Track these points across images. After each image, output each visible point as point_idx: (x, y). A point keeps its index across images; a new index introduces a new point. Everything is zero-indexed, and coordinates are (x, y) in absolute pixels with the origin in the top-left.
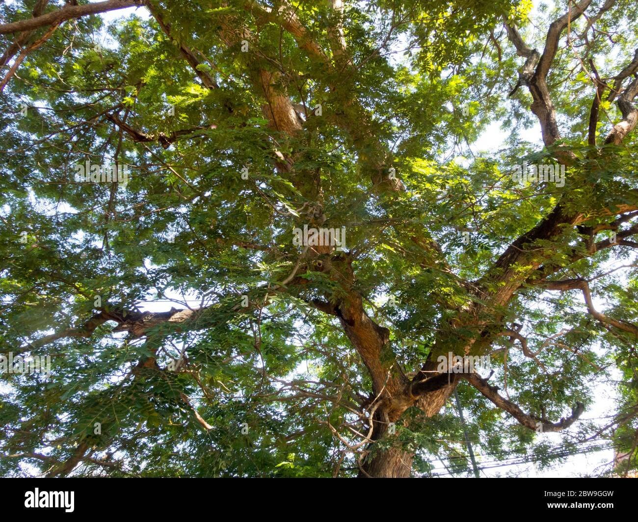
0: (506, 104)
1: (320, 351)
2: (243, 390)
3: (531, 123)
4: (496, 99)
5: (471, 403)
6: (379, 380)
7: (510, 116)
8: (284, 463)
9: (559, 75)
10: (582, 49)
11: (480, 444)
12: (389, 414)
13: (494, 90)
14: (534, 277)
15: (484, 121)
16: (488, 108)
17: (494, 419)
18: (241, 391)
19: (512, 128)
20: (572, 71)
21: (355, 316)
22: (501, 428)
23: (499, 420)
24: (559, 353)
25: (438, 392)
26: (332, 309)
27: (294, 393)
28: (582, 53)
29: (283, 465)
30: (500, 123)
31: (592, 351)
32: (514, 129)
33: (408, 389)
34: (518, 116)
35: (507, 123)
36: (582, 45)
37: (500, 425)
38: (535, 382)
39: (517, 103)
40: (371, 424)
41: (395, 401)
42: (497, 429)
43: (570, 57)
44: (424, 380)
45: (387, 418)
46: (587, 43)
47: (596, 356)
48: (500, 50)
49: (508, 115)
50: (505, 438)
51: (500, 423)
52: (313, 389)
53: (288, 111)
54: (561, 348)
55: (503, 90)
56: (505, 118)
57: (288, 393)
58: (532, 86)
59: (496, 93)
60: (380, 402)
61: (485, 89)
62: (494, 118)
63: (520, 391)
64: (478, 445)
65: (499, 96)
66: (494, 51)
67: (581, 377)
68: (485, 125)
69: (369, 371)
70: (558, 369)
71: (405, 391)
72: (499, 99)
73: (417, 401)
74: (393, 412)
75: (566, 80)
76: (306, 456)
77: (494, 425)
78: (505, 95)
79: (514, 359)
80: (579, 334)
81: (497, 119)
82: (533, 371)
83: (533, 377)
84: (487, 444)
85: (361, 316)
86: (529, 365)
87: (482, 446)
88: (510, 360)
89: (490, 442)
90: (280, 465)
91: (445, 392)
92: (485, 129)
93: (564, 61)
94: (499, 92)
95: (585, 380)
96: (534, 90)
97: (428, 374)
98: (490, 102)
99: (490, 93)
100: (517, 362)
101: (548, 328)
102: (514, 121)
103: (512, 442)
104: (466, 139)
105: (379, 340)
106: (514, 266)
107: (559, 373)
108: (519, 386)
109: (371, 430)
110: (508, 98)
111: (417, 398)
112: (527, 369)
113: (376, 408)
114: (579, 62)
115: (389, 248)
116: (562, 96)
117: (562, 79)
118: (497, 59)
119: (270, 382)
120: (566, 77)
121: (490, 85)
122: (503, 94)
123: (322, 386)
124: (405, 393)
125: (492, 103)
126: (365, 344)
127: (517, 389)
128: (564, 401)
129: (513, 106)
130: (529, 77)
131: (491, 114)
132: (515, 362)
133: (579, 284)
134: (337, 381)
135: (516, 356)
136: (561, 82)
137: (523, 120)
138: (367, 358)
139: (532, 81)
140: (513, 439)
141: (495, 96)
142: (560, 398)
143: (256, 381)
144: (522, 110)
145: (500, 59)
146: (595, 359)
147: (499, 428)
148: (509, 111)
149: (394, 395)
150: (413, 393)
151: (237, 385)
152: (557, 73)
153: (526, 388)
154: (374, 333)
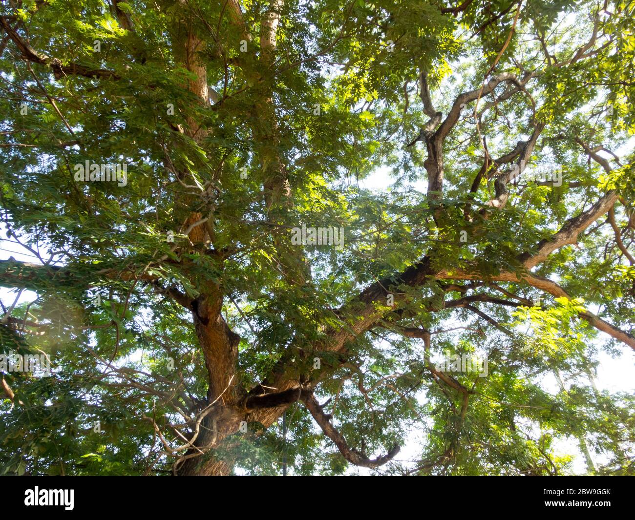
0: (399, 154)
1: (159, 343)
2: (64, 366)
3: (416, 177)
4: (392, 146)
5: (296, 425)
6: (217, 386)
7: (400, 165)
8: (91, 454)
9: (449, 143)
10: (473, 127)
11: (294, 466)
12: (217, 423)
13: (393, 137)
14: (390, 319)
15: (377, 163)
16: (383, 152)
17: (314, 445)
18: (60, 367)
19: (398, 177)
20: (461, 143)
21: (211, 316)
22: (317, 455)
23: (318, 446)
24: (387, 394)
25: (271, 410)
26: (189, 303)
27: (120, 381)
28: (473, 131)
29: (90, 457)
30: (390, 169)
31: (416, 397)
32: (400, 179)
33: (243, 400)
34: (407, 168)
35: (396, 171)
36: (475, 123)
37: (317, 451)
38: (359, 416)
39: (408, 156)
40: (198, 429)
41: (227, 410)
42: (313, 455)
43: (463, 130)
44: (262, 395)
45: (215, 427)
46: (480, 123)
47: (417, 403)
48: (408, 102)
49: (397, 165)
50: (319, 465)
51: (318, 449)
52: (141, 380)
53: (201, 88)
54: (390, 389)
55: (400, 140)
56: (394, 166)
57: (114, 379)
58: (430, 144)
59: (393, 140)
60: (212, 408)
61: (384, 134)
62: (385, 163)
63: (344, 422)
64: (292, 467)
65: (395, 144)
66: (401, 102)
67: (400, 419)
68: (376, 167)
69: (209, 375)
70: (382, 409)
71: (240, 402)
72: (395, 147)
73: (249, 414)
74: (222, 421)
75: (454, 149)
76: (116, 451)
77: (312, 450)
78: (401, 145)
79: (346, 391)
80: (408, 380)
81: (388, 165)
82: (361, 406)
83: (359, 412)
84: (300, 468)
85: (217, 317)
86: (358, 399)
87: (296, 469)
88: (343, 391)
89: (303, 467)
90: (86, 456)
91: (278, 411)
92: (374, 170)
93: (457, 132)
94: (396, 141)
95: (403, 423)
96: (431, 148)
97: (267, 390)
98: (386, 147)
99: (388, 139)
100: (349, 394)
101: (383, 369)
102: (402, 171)
103: (325, 469)
104: (357, 174)
105: (228, 345)
106: (376, 304)
107: (382, 412)
108: (344, 418)
109: (196, 435)
110: (402, 148)
111: (250, 411)
112: (355, 403)
113: (206, 413)
114: (468, 137)
115: (266, 255)
116: (447, 163)
117: (451, 147)
118: (402, 110)
119: (96, 363)
120: (455, 146)
121: (391, 131)
122: (399, 143)
123: (152, 379)
124: (240, 404)
125: (388, 149)
126: (213, 346)
127: (341, 420)
128: (379, 439)
129: (405, 157)
130: (429, 135)
131: (384, 159)
132: (346, 394)
133: (424, 334)
134: (170, 377)
135: (349, 389)
136: (449, 150)
137: (409, 173)
138: (210, 361)
139: (431, 139)
140: (325, 467)
141: (392, 143)
142: (377, 435)
143: (81, 359)
144: (411, 164)
145: (406, 111)
146: (415, 406)
147: (316, 454)
148: (400, 160)
149: (228, 403)
150: (247, 406)
151: (58, 360)
152: (449, 140)
153: (350, 420)
154: (225, 337)
